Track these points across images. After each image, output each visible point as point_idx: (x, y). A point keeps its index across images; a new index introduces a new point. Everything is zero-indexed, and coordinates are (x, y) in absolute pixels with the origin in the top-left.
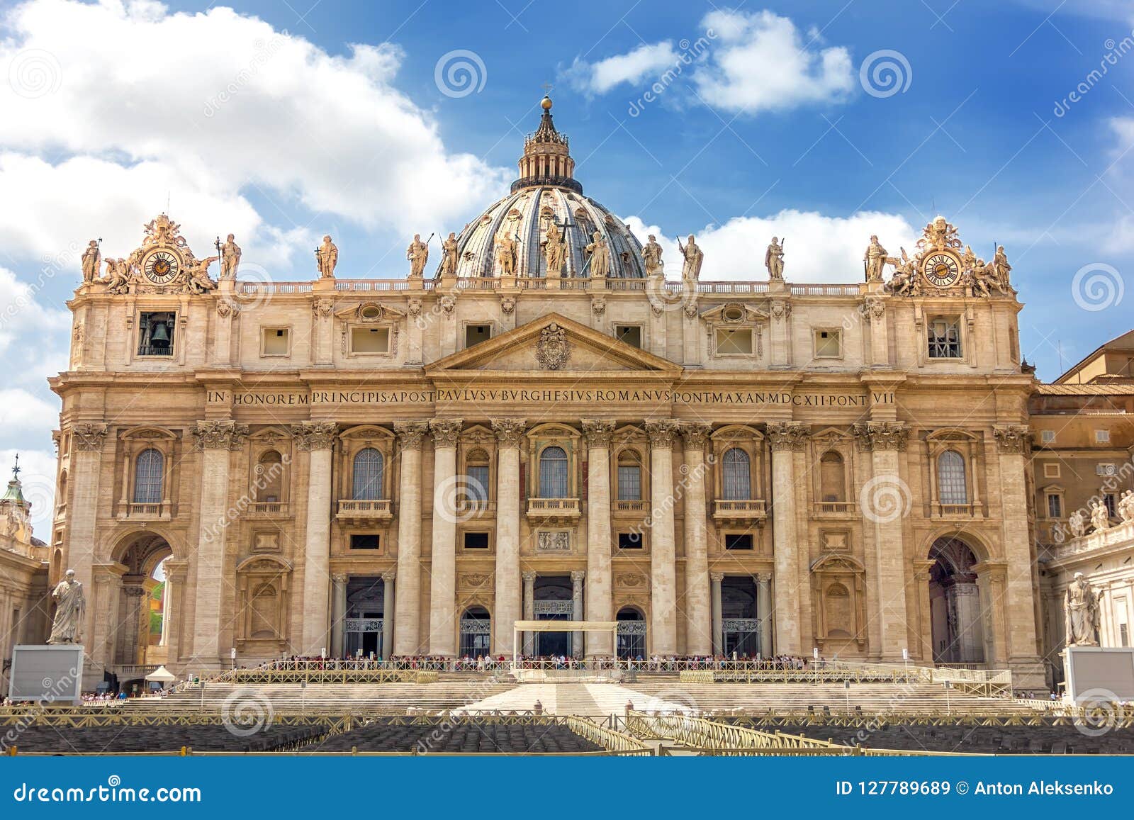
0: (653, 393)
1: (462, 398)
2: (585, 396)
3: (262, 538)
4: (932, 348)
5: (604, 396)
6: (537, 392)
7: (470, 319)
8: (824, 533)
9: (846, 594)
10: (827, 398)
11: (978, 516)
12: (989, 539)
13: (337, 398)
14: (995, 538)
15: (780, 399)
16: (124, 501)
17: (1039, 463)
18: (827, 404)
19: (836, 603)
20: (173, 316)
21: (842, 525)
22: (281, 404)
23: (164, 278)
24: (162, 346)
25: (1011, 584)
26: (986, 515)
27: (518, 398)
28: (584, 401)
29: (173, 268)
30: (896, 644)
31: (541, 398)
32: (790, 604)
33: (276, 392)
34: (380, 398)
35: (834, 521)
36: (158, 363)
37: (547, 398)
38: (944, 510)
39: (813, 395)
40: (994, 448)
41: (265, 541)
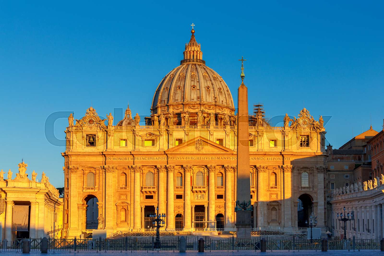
0: (226, 158)
1: (175, 159)
2: (208, 158)
3: (122, 196)
4: (301, 144)
5: (213, 158)
6: (195, 157)
7: (177, 137)
8: (271, 194)
9: (276, 210)
10: (273, 158)
11: (311, 190)
12: (313, 195)
13: (141, 159)
14: (315, 195)
15: (260, 159)
16: (85, 187)
17: (329, 175)
18: (273, 160)
19: (274, 212)
20: (95, 136)
21: (276, 192)
22: (126, 160)
23: (92, 125)
24: (92, 144)
25: (319, 207)
26: (313, 189)
27: (190, 159)
28: (208, 160)
29: (94, 122)
30: (288, 223)
31: (196, 159)
32: (261, 213)
33: (124, 157)
34: (153, 159)
35: (274, 191)
36: (92, 149)
37: (198, 159)
38: (302, 188)
39: (269, 158)
40: (316, 172)
41: (123, 197)
